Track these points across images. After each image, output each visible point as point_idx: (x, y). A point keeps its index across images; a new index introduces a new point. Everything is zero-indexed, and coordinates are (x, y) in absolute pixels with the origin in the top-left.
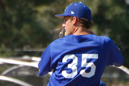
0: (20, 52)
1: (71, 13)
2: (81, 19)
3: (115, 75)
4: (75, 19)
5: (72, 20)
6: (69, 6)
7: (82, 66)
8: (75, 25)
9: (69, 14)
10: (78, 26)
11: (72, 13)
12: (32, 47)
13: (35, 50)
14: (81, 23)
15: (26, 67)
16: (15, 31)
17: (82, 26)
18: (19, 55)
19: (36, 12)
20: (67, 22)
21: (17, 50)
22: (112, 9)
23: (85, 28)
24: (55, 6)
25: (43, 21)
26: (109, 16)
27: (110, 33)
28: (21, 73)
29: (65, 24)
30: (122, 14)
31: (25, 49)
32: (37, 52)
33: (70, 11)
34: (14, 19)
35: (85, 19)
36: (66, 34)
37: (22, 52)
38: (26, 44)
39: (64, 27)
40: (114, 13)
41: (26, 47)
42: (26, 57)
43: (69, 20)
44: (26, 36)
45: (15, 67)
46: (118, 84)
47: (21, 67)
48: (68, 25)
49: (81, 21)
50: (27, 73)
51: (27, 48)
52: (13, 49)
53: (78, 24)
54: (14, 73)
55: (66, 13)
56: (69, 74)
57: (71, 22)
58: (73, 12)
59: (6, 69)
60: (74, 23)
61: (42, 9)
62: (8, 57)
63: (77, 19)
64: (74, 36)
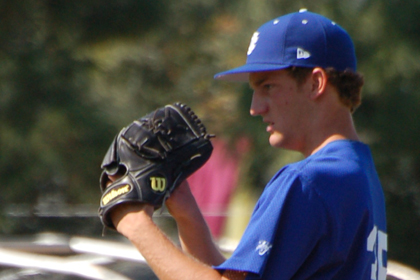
0: (22, 218)
1: (299, 57)
11: (303, 55)
12: (72, 200)
13: (81, 213)
15: (47, 276)
16: (8, 137)
19: (90, 65)
21: (15, 212)
31: (44, 208)
32: (92, 218)
33: (290, 49)
37: (33, 218)
38: (51, 189)
41: (50, 199)
42: (49, 240)
44: (49, 156)
47: (31, 277)
51: (52, 203)
61: (111, 55)
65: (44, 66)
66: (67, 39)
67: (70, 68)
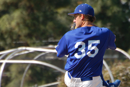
0: (46, 42)
2: (87, 15)
3: (116, 56)
4: (83, 16)
5: (80, 16)
6: (78, 6)
7: (89, 49)
8: (82, 20)
9: (78, 13)
10: (85, 21)
12: (55, 38)
14: (87, 18)
15: (51, 53)
16: (42, 27)
17: (88, 21)
18: (46, 45)
19: (57, 13)
20: (77, 18)
21: (44, 41)
22: (111, 8)
23: (90, 22)
24: (70, 8)
25: (62, 19)
26: (109, 14)
27: (111, 26)
28: (47, 58)
29: (75, 20)
30: (119, 12)
31: (50, 40)
34: (41, 19)
35: (89, 15)
36: (76, 28)
37: (48, 42)
38: (51, 36)
39: (75, 22)
40: (113, 11)
41: (51, 38)
42: (51, 46)
43: (78, 17)
44: (50, 31)
45: (43, 54)
46: (118, 62)
47: (48, 53)
48: (78, 20)
49: (87, 17)
50: (52, 58)
52: (41, 40)
53: (85, 19)
54: (42, 58)
55: (75, 12)
56: (80, 56)
57: (80, 18)
58: (81, 10)
59: (36, 55)
60: (82, 18)
61: (61, 11)
62: (38, 46)
63: (84, 16)
64: (83, 28)
65: (48, 13)
66: (52, 8)
67: (53, 14)
